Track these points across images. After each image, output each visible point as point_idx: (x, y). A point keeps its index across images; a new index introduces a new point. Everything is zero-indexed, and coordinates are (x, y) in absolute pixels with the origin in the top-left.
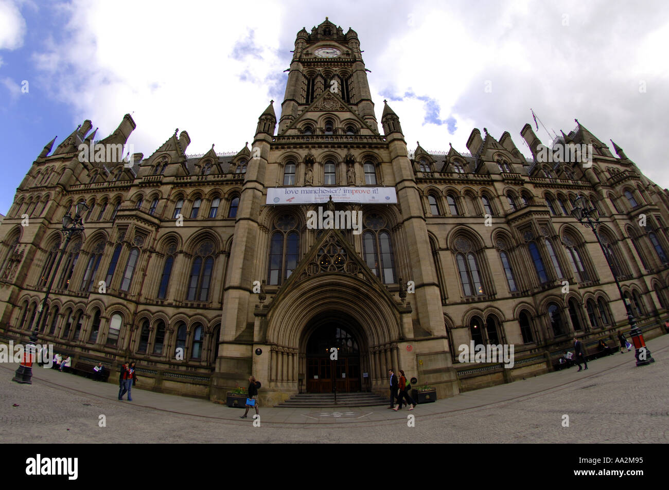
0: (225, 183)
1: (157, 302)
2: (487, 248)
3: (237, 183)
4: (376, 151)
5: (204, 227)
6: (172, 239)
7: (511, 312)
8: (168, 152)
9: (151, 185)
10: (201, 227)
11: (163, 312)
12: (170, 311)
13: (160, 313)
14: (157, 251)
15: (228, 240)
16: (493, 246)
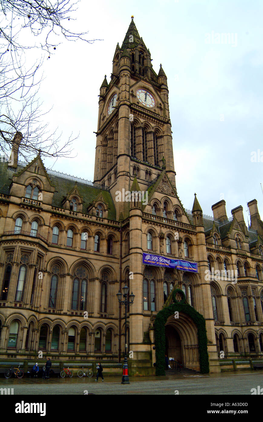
0: (92, 224)
1: (50, 311)
2: (223, 296)
3: (100, 226)
4: (190, 236)
5: (82, 257)
6: (58, 263)
7: (230, 333)
8: (38, 176)
9: (33, 209)
10: (80, 257)
11: (61, 320)
12: (66, 318)
13: (58, 320)
14: (48, 271)
15: (99, 270)
16: (226, 295)
